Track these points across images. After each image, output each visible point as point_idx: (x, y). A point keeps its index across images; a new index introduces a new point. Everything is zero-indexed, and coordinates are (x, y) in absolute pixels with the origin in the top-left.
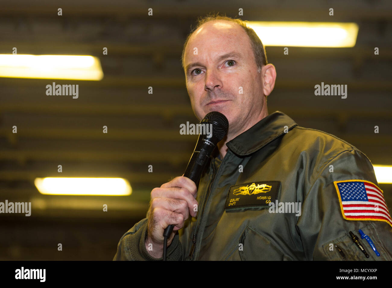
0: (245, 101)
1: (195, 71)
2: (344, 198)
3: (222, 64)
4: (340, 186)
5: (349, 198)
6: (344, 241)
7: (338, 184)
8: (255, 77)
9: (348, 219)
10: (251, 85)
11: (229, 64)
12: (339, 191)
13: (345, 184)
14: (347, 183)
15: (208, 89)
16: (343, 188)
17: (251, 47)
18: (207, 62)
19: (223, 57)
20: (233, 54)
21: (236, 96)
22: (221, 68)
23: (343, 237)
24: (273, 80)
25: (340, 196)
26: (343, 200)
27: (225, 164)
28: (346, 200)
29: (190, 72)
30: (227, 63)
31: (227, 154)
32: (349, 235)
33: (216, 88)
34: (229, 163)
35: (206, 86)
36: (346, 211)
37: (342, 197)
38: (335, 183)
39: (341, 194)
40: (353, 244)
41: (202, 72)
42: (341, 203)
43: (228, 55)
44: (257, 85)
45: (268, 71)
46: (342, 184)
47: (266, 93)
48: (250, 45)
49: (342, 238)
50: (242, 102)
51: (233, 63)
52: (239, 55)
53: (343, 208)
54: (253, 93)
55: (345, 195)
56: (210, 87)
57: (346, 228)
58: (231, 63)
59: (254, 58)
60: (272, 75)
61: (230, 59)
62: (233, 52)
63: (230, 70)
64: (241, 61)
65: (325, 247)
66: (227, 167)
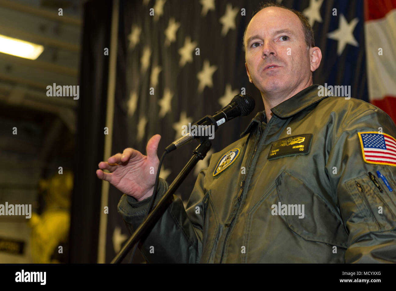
0: (294, 69)
1: (254, 44)
2: (366, 146)
3: (277, 39)
4: (363, 136)
5: (370, 146)
6: (364, 179)
7: (361, 135)
8: (304, 52)
9: (368, 162)
10: (301, 58)
11: (283, 39)
12: (362, 140)
13: (367, 135)
14: (369, 134)
15: (265, 55)
16: (366, 138)
17: (302, 29)
18: (265, 35)
19: (278, 32)
20: (287, 31)
21: (287, 64)
22: (277, 41)
23: (363, 175)
24: (319, 61)
25: (362, 144)
26: (364, 147)
27: (270, 126)
28: (368, 147)
29: (250, 45)
30: (282, 38)
31: (272, 118)
32: (368, 174)
33: (271, 55)
34: (273, 125)
35: (263, 52)
36: (366, 156)
37: (364, 145)
38: (359, 134)
39: (363, 142)
40: (370, 181)
41: (260, 45)
42: (363, 149)
43: (283, 31)
44: (305, 59)
45: (314, 53)
46: (365, 134)
47: (312, 69)
48: (301, 27)
49: (362, 177)
50: (292, 70)
51: (287, 38)
52: (292, 32)
53: (364, 153)
54: (302, 64)
55: (367, 143)
56: (267, 53)
57: (366, 168)
58: (285, 38)
59: (304, 38)
60: (318, 56)
61: (284, 34)
62: (287, 29)
63: (284, 43)
64: (293, 37)
65: (346, 183)
66: (272, 128)
